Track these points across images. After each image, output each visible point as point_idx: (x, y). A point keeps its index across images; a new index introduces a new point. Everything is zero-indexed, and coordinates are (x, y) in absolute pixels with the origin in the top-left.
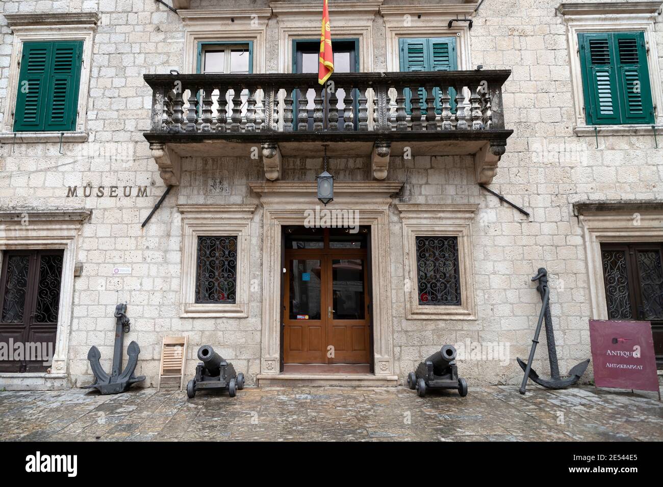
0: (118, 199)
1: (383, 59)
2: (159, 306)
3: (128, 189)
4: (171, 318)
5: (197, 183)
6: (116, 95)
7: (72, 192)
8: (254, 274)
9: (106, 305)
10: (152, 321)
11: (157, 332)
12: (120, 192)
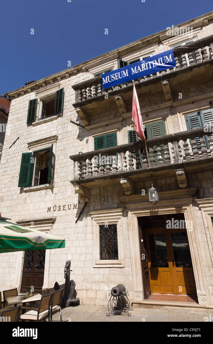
0: (66, 210)
1: (177, 127)
2: (84, 261)
3: (70, 206)
4: (89, 268)
5: (97, 200)
6: (64, 166)
7: (49, 209)
8: (126, 244)
9: (62, 261)
10: (82, 269)
11: (84, 275)
12: (66, 208)
